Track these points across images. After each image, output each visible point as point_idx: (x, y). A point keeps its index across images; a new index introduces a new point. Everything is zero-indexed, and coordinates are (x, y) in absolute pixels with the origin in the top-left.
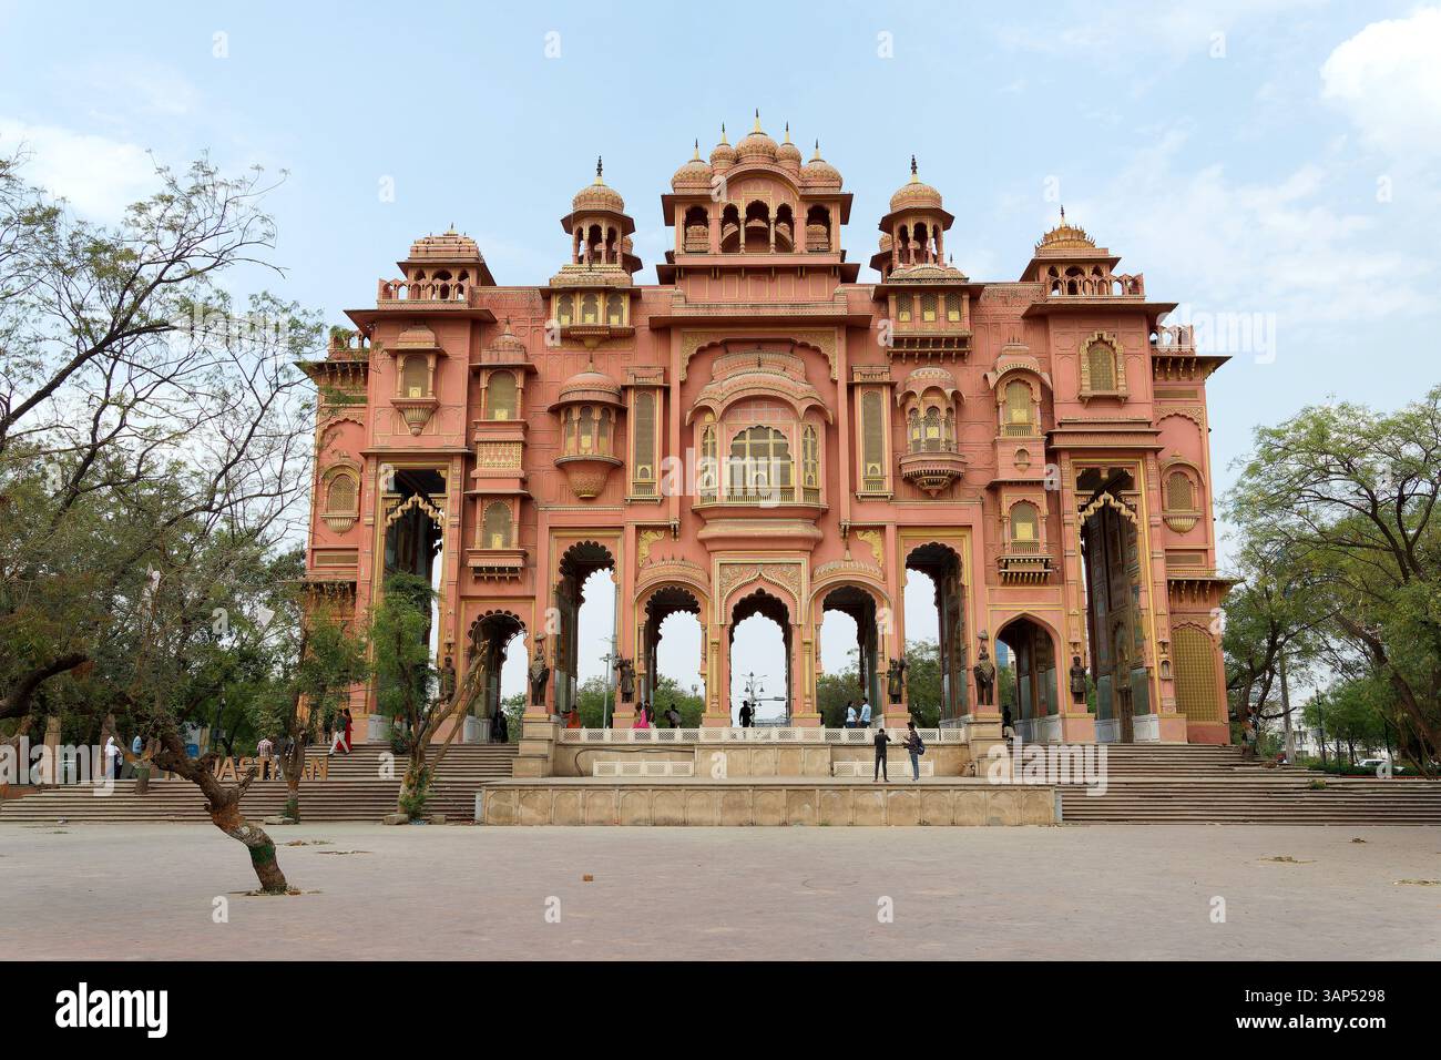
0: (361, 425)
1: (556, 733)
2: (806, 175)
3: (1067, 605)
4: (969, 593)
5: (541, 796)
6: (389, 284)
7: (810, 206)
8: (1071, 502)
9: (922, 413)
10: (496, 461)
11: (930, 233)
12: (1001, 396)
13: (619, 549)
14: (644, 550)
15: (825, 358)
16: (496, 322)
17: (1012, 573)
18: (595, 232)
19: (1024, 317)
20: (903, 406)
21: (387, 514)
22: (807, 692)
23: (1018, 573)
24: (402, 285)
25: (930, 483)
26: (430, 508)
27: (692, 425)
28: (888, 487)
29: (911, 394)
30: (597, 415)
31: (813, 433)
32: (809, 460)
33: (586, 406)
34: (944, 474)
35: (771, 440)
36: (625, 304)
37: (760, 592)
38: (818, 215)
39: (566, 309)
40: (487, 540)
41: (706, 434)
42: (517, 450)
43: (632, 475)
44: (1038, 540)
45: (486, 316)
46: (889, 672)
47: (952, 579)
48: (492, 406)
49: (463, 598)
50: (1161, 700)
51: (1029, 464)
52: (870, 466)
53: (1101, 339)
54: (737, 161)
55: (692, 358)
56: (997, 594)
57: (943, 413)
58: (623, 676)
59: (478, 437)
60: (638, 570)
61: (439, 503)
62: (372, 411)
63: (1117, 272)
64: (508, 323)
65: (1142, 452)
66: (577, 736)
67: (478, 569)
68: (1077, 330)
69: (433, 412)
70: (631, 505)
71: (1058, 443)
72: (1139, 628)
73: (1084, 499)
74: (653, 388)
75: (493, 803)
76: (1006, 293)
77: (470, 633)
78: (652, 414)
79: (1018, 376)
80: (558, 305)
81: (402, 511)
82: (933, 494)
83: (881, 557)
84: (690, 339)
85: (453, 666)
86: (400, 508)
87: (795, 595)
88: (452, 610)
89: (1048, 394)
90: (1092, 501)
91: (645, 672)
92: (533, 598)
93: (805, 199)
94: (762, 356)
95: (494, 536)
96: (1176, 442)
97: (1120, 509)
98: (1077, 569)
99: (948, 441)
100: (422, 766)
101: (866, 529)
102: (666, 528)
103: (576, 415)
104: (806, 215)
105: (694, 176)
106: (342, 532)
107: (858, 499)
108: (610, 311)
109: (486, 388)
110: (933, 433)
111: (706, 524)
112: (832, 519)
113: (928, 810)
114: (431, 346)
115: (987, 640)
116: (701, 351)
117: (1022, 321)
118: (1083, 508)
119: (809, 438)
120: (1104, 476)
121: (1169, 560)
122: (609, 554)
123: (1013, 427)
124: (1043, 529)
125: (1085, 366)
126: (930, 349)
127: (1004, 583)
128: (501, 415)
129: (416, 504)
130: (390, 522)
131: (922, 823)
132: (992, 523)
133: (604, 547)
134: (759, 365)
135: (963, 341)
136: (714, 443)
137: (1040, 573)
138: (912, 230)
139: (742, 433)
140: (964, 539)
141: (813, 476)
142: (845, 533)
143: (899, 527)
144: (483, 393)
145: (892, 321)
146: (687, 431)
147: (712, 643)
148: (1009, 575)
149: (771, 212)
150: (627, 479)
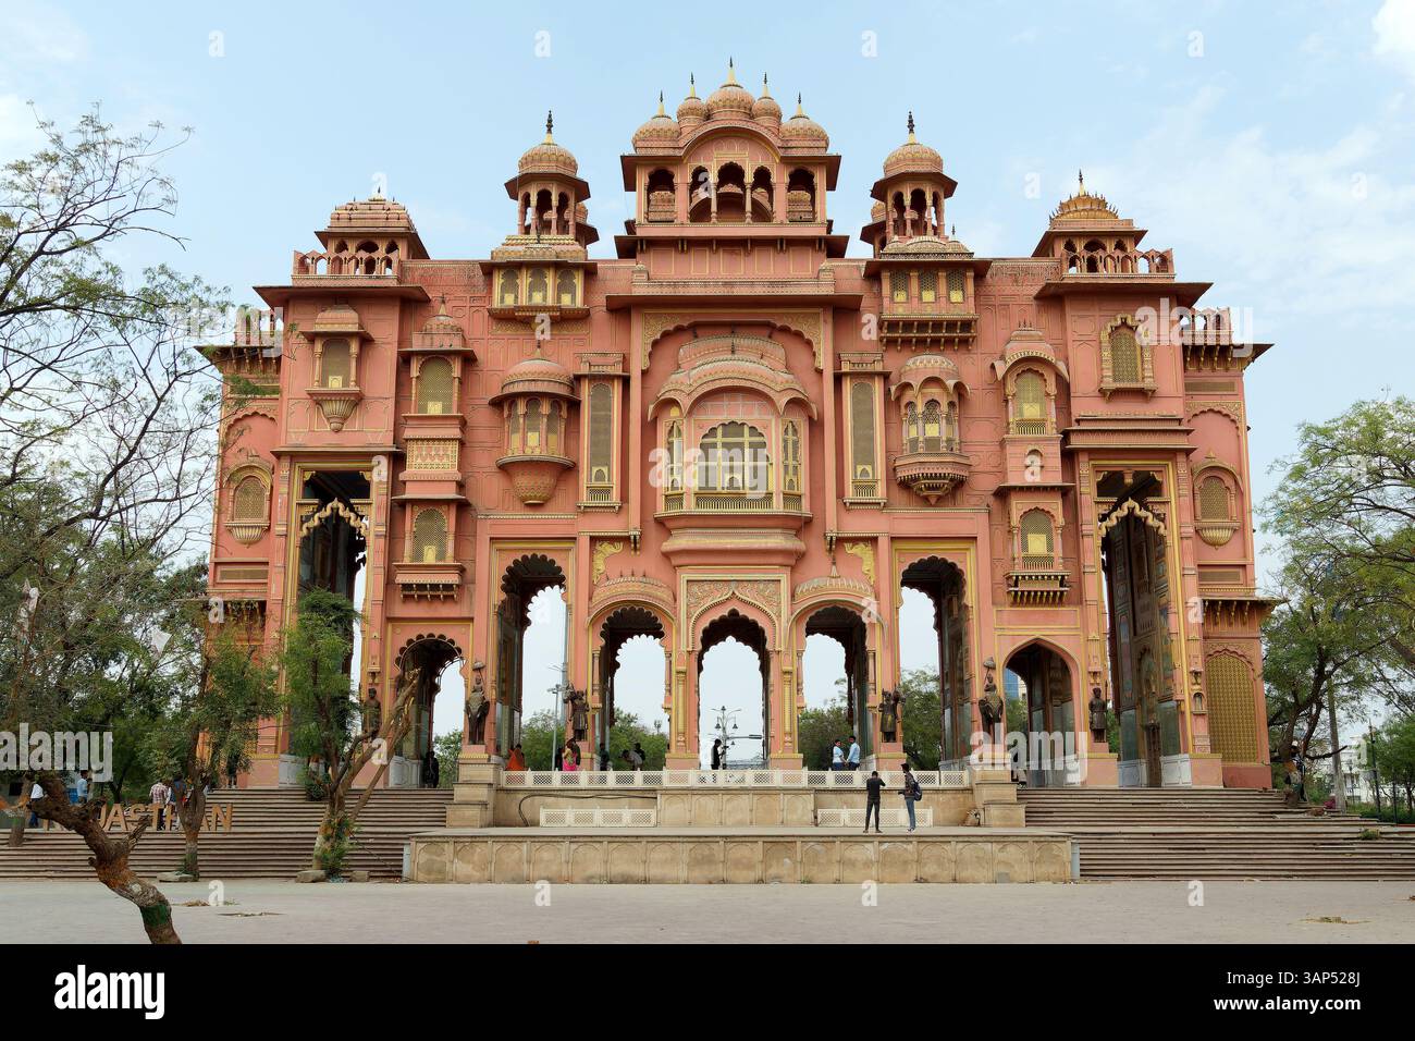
0: (272, 419)
1: (497, 776)
2: (787, 134)
3: (1085, 627)
4: (973, 615)
5: (480, 849)
6: (305, 257)
7: (792, 169)
8: (1090, 510)
9: (920, 408)
10: (428, 461)
11: (929, 201)
12: (1011, 388)
13: (571, 564)
14: (600, 564)
15: (809, 343)
16: (428, 301)
17: (1023, 592)
18: (544, 198)
19: (1037, 298)
20: (898, 399)
21: (302, 522)
22: (787, 728)
23: (1029, 592)
24: (321, 257)
25: (929, 488)
26: (352, 515)
27: (655, 420)
28: (880, 493)
29: (908, 386)
30: (545, 408)
31: (795, 431)
32: (791, 462)
33: (533, 398)
34: (945, 478)
35: (747, 438)
36: (579, 281)
37: (734, 613)
38: (801, 179)
39: (511, 286)
40: (418, 554)
41: (671, 431)
42: (454, 448)
43: (585, 477)
44: (1053, 554)
45: (418, 294)
46: (882, 705)
47: (955, 599)
48: (424, 398)
49: (389, 620)
50: (1193, 737)
51: (1043, 466)
52: (860, 468)
53: (1124, 324)
54: (708, 117)
55: (655, 344)
56: (1005, 616)
57: (944, 407)
58: (574, 710)
59: (408, 433)
60: (592, 587)
61: (362, 510)
62: (285, 404)
63: (1143, 246)
64: (443, 302)
65: (1171, 453)
66: (522, 780)
67: (407, 587)
68: (1097, 314)
69: (357, 404)
70: (584, 512)
71: (1077, 442)
72: (1168, 655)
73: (1105, 507)
74: (610, 378)
75: (423, 858)
76: (1016, 270)
77: (398, 659)
78: (609, 407)
79: (1030, 365)
80: (501, 281)
81: (320, 519)
82: (933, 501)
83: (872, 574)
84: (652, 322)
85: (378, 698)
86: (317, 515)
87: (774, 617)
88: (377, 634)
89: (1064, 387)
90: (1114, 509)
91: (600, 705)
92: (471, 619)
93: (785, 161)
94: (737, 341)
96: (1210, 442)
97: (1146, 518)
98: (1097, 587)
99: (949, 441)
100: (341, 814)
101: (855, 540)
102: (625, 539)
103: (521, 408)
104: (787, 180)
105: (658, 135)
106: (250, 543)
107: (846, 507)
108: (561, 288)
109: (417, 377)
110: (933, 430)
111: (671, 534)
112: (816, 528)
113: (925, 864)
114: (354, 328)
115: (994, 668)
116: (666, 335)
117: (1034, 303)
118: (1104, 518)
119: (790, 437)
120: (1129, 480)
121: (1202, 577)
122: (560, 569)
123: (1025, 424)
124: (1058, 541)
125: (1107, 354)
126: (929, 334)
127: (1014, 603)
128: (435, 409)
129: (335, 511)
130: (305, 531)
131: (919, 880)
132: (999, 534)
133: (553, 562)
134: (733, 352)
135: (967, 325)
136: (680, 442)
137: (1055, 592)
138: (909, 197)
139: (713, 430)
140: (968, 552)
141: (795, 479)
142: (831, 546)
143: (893, 539)
144: (414, 383)
145: (886, 302)
146: (649, 428)
147: (678, 672)
148: (1020, 593)
149: (746, 175)
150: (580, 483)
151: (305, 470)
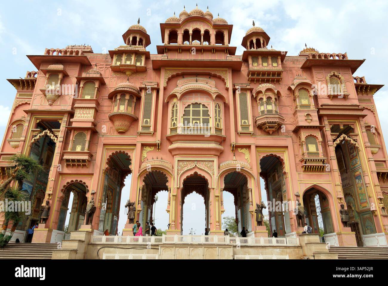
1: (89, 238)
2: (215, 20)
4: (289, 175)
7: (216, 30)
8: (330, 137)
9: (265, 100)
10: (83, 115)
11: (262, 42)
12: (297, 93)
13: (134, 156)
14: (145, 154)
15: (223, 80)
16: (91, 65)
17: (308, 166)
18: (135, 39)
19: (301, 68)
20: (256, 97)
21: (33, 137)
22: (217, 220)
23: (311, 166)
25: (270, 127)
26: (52, 135)
27: (168, 102)
28: (251, 129)
29: (260, 92)
30: (127, 97)
31: (219, 107)
32: (217, 117)
33: (123, 93)
34: (275, 123)
35: (201, 109)
36: (143, 59)
37: (196, 173)
38: (220, 37)
39: (119, 59)
40: (74, 148)
41: (173, 107)
42: (92, 112)
43: (141, 123)
44: (318, 152)
46: (256, 210)
48: (84, 93)
49: (61, 174)
50: (384, 225)
51: (311, 120)
52: (243, 121)
53: (334, 75)
54: (189, 16)
55: (169, 79)
56: (301, 176)
57: (273, 99)
59: (76, 105)
60: (141, 163)
61: (57, 134)
64: (96, 66)
65: (358, 117)
66: (101, 240)
67: (68, 160)
68: (324, 72)
69: (59, 97)
70: (140, 135)
71: (322, 112)
73: (334, 136)
74: (153, 89)
76: (294, 60)
77: (62, 190)
78: (151, 99)
79: (303, 86)
80: (116, 58)
81: (40, 136)
82: (271, 133)
83: (249, 159)
84: (168, 72)
86: (39, 135)
87: (211, 174)
88: (53, 179)
90: (338, 138)
92: (92, 175)
93: (215, 28)
94: (198, 78)
95: (77, 146)
97: (350, 141)
98: (335, 164)
99: (276, 111)
101: (242, 147)
102: (154, 145)
103: (119, 97)
104: (215, 33)
105: (173, 19)
107: (237, 134)
108: (136, 61)
109: (82, 87)
110: (270, 107)
111: (172, 144)
112: (227, 142)
114: (61, 70)
115: (299, 196)
116: (173, 76)
117: (301, 70)
119: (217, 109)
120: (342, 127)
122: (130, 156)
123: (302, 106)
124: (320, 147)
125: (329, 84)
126: (266, 77)
127: (305, 171)
128: (88, 97)
129: (46, 133)
130: (33, 140)
132: (296, 146)
133: (127, 154)
134: (197, 81)
135: (279, 74)
136: (177, 110)
137: (321, 166)
138: (255, 40)
139: (189, 106)
140: (284, 152)
141: (219, 124)
142: (233, 148)
143: (257, 147)
144: (81, 89)
145: (250, 66)
146: (166, 106)
147: (173, 196)
148: (307, 167)
149: (201, 31)
150: (139, 125)
151: (37, 119)
